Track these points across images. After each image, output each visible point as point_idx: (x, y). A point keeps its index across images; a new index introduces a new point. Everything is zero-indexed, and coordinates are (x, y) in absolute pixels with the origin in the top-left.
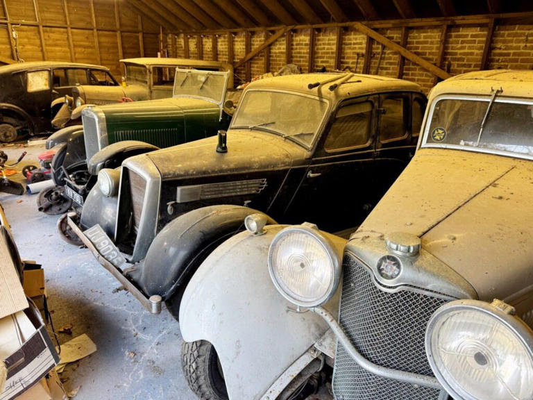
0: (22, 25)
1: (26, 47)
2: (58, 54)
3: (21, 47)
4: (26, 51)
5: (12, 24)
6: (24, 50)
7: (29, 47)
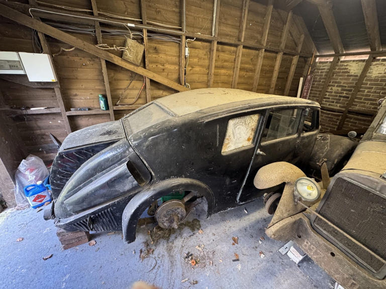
0: (198, 40)
1: (194, 69)
2: (223, 77)
3: (190, 68)
4: (193, 74)
5: (187, 38)
6: (192, 72)
7: (197, 69)
